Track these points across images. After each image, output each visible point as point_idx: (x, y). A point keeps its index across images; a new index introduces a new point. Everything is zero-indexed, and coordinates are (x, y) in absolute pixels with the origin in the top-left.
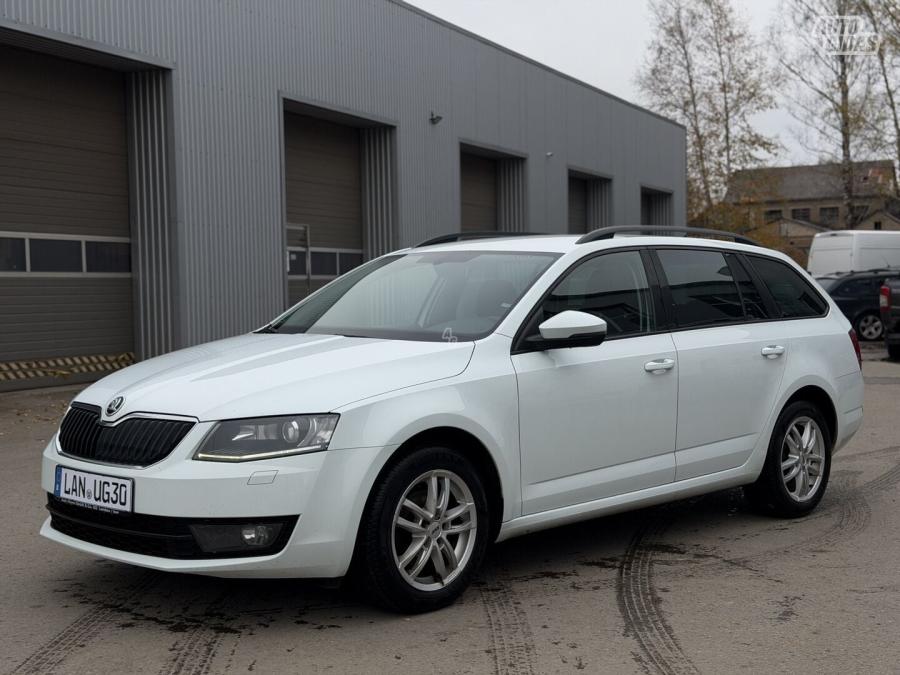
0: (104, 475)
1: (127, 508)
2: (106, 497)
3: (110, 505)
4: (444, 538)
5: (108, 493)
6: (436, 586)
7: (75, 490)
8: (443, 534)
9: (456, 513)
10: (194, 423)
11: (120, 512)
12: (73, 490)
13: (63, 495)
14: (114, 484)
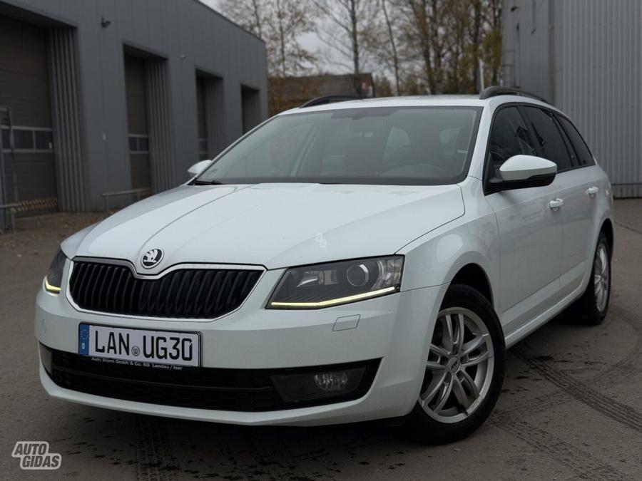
0: (157, 330)
1: (194, 363)
2: (162, 353)
3: (169, 361)
4: (464, 371)
5: (165, 349)
6: (461, 417)
7: (114, 348)
8: (462, 368)
9: (472, 345)
10: (261, 272)
11: (184, 368)
12: (110, 348)
13: (92, 352)
14: (172, 339)
